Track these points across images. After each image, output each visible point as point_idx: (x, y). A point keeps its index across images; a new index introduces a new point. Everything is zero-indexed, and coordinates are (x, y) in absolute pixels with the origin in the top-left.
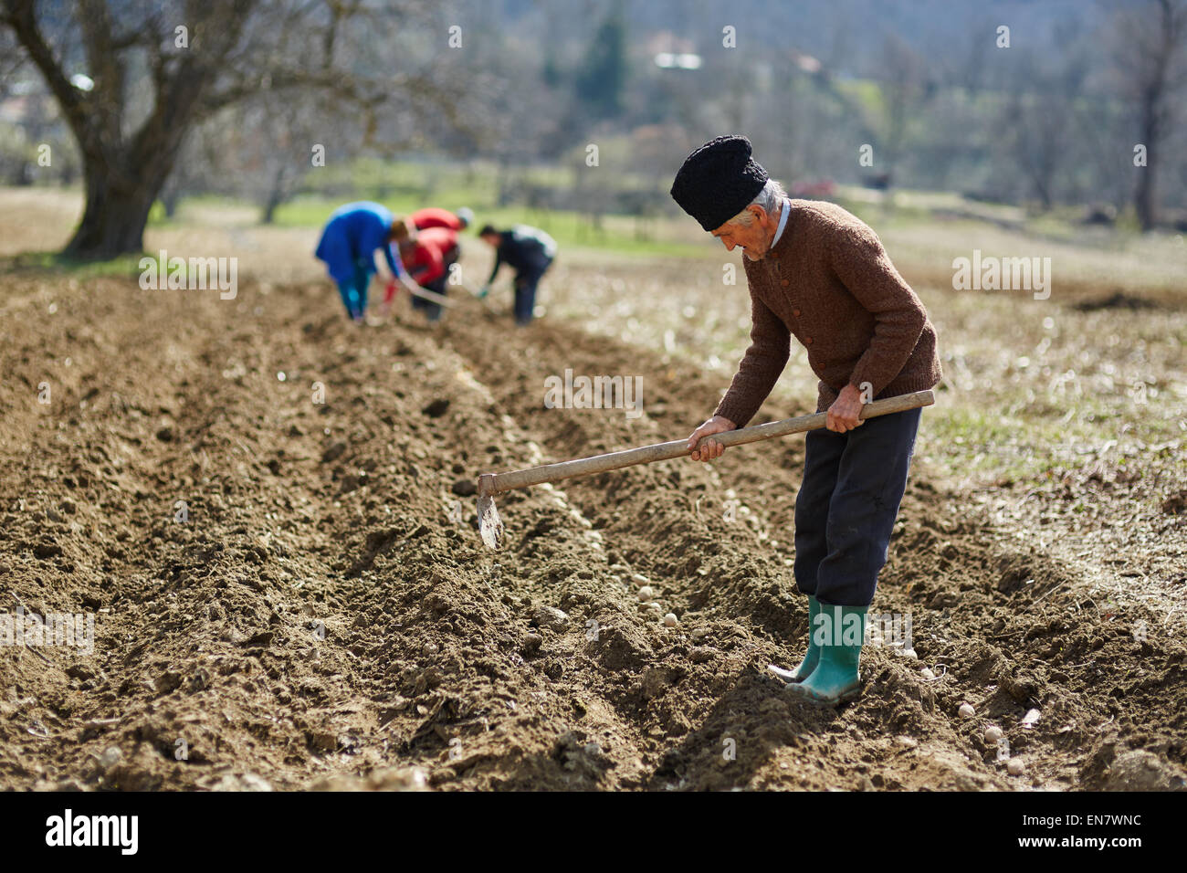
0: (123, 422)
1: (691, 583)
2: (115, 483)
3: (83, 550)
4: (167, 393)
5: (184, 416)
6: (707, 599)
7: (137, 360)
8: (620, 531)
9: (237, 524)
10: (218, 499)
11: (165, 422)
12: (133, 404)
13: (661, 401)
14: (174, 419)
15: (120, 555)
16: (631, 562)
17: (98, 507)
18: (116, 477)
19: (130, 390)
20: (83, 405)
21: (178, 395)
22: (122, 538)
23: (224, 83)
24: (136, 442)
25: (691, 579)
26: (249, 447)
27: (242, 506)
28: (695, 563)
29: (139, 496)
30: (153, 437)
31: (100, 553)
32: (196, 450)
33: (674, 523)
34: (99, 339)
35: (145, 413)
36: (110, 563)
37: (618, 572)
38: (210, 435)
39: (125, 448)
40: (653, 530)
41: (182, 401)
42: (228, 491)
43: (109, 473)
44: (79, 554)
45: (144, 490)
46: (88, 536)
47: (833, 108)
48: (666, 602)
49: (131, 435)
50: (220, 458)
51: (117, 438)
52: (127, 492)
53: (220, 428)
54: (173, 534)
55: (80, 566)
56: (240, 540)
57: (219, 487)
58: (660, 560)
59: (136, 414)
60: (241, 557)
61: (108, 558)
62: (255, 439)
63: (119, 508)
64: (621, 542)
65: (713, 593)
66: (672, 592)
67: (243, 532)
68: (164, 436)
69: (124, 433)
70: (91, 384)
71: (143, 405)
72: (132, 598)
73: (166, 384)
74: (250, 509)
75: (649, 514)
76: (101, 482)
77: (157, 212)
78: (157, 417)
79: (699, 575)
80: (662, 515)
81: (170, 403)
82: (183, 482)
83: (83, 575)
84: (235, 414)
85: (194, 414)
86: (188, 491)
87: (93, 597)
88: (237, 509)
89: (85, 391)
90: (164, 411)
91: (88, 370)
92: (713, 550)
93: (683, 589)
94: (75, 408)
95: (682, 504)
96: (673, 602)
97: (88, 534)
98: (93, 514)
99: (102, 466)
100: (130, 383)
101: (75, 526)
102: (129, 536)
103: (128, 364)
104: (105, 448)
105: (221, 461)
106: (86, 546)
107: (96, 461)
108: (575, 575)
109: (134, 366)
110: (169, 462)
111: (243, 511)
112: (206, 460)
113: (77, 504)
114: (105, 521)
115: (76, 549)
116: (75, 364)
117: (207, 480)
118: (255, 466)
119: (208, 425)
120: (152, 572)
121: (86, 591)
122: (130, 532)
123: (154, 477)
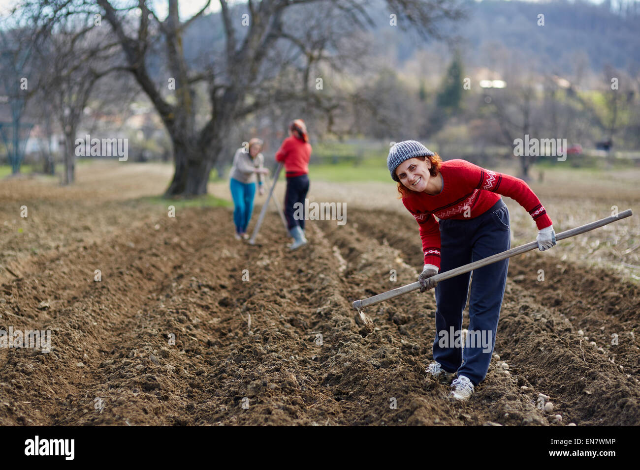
0: (198, 295)
1: (580, 400)
2: (194, 335)
3: (175, 383)
4: (224, 276)
5: (235, 289)
6: (594, 411)
7: (205, 256)
8: (521, 361)
9: (274, 365)
10: (260, 347)
11: (224, 294)
12: (204, 283)
13: (521, 273)
14: (229, 291)
15: (198, 387)
16: (533, 384)
17: (184, 352)
18: (195, 332)
19: (202, 274)
20: (174, 284)
21: (231, 277)
22: (199, 374)
23: (249, 100)
24: (206, 308)
25: (580, 397)
26: (276, 310)
27: (276, 351)
28: (582, 386)
29: (209, 344)
30: (217, 304)
31: (185, 385)
32: (244, 312)
33: (560, 356)
34: (183, 244)
35: (212, 288)
36: (192, 392)
37: (526, 392)
38: (252, 303)
39: (200, 312)
40: (544, 361)
41: (233, 280)
42: (266, 340)
43: (191, 330)
44: (171, 387)
45: (213, 340)
46: (177, 373)
47: (579, 107)
48: (565, 414)
49: (204, 303)
50: (259, 317)
51: (195, 306)
52: (202, 341)
53: (257, 297)
54: (232, 370)
55: (173, 396)
56: (277, 376)
57: (260, 339)
58: (554, 383)
59: (206, 290)
60: (278, 389)
61: (190, 389)
62: (280, 304)
63: (197, 352)
64: (523, 369)
65: (599, 407)
66: (567, 406)
67: (278, 370)
68: (224, 303)
69: (199, 302)
70: (180, 271)
71: (210, 283)
72: (207, 420)
73: (223, 271)
74: (282, 353)
75: (540, 350)
76: (186, 335)
77: (214, 174)
78: (219, 290)
79: (585, 393)
80: (550, 350)
81: (226, 282)
82: (237, 334)
83: (174, 402)
84: (266, 288)
85: (241, 289)
86: (240, 340)
87: (181, 419)
88: (274, 353)
89: (176, 276)
90: (223, 287)
91: (177, 263)
92: (593, 377)
93: (575, 403)
94: (169, 286)
95: (562, 343)
96: (569, 413)
97: (177, 371)
98: (181, 357)
99: (186, 325)
100: (202, 270)
101: (170, 367)
102: (204, 372)
103: (200, 259)
104: (188, 313)
105: (260, 320)
106: (176, 381)
107: (181, 321)
108: (504, 397)
109: (204, 259)
110: (227, 320)
111: (277, 355)
112: (250, 319)
113: (170, 351)
114: (189, 362)
115: (170, 383)
116: (169, 259)
117: (251, 333)
118: (281, 322)
119: (250, 296)
120: (219, 399)
121: (176, 415)
122: (204, 369)
123: (218, 330)
